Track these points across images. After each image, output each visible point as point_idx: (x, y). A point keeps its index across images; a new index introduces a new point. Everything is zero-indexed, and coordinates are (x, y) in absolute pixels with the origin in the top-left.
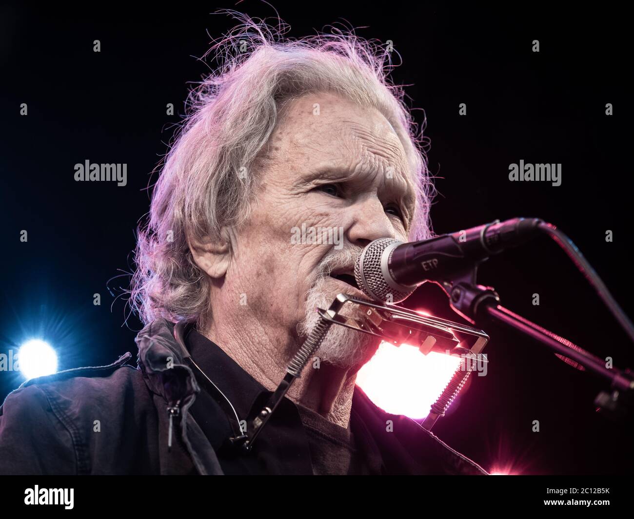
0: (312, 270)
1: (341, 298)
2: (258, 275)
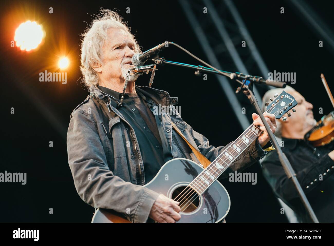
0: (120, 65)
1: (130, 70)
2: (109, 69)
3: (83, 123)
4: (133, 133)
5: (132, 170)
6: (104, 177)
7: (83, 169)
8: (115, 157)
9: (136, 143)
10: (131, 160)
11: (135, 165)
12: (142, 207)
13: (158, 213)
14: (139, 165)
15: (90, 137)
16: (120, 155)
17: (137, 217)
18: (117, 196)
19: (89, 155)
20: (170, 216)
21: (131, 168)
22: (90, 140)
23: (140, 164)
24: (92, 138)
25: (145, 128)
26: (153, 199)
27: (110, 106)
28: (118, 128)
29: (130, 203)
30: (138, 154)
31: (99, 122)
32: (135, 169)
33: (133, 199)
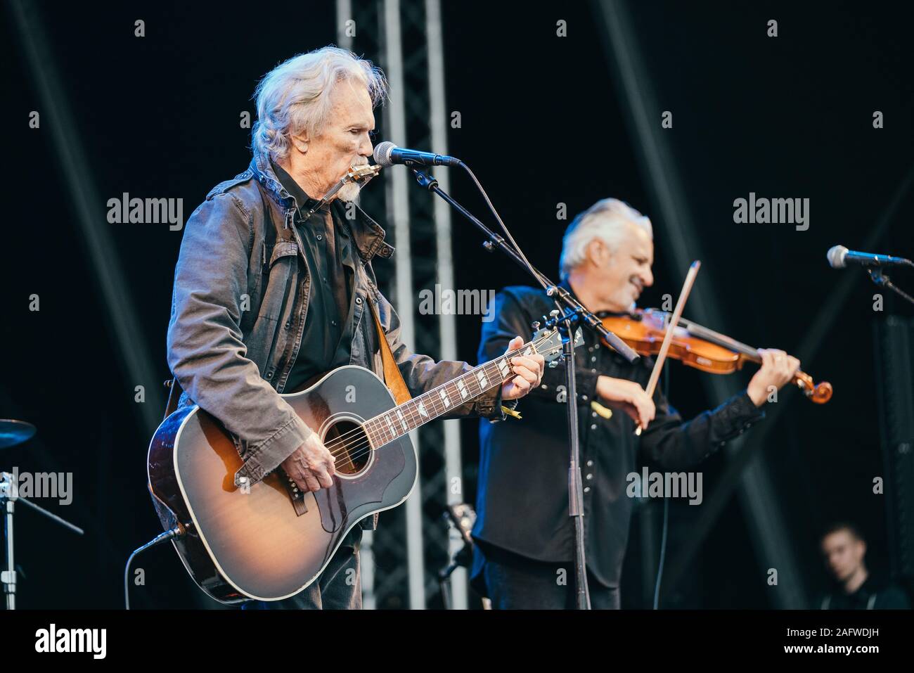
3: (234, 227)
4: (307, 284)
5: (276, 348)
6: (234, 355)
7: (201, 318)
8: (260, 315)
9: (305, 306)
10: (284, 330)
11: (285, 343)
12: (278, 443)
13: (298, 466)
14: (294, 345)
15: (236, 259)
16: (270, 314)
17: (261, 455)
18: (243, 402)
19: (221, 293)
20: (317, 478)
21: (277, 345)
22: (233, 266)
23: (296, 344)
24: (239, 264)
25: (325, 279)
26: (302, 437)
27: (291, 217)
28: (287, 264)
29: (262, 425)
30: (300, 325)
31: (260, 237)
32: (283, 350)
33: (268, 421)
